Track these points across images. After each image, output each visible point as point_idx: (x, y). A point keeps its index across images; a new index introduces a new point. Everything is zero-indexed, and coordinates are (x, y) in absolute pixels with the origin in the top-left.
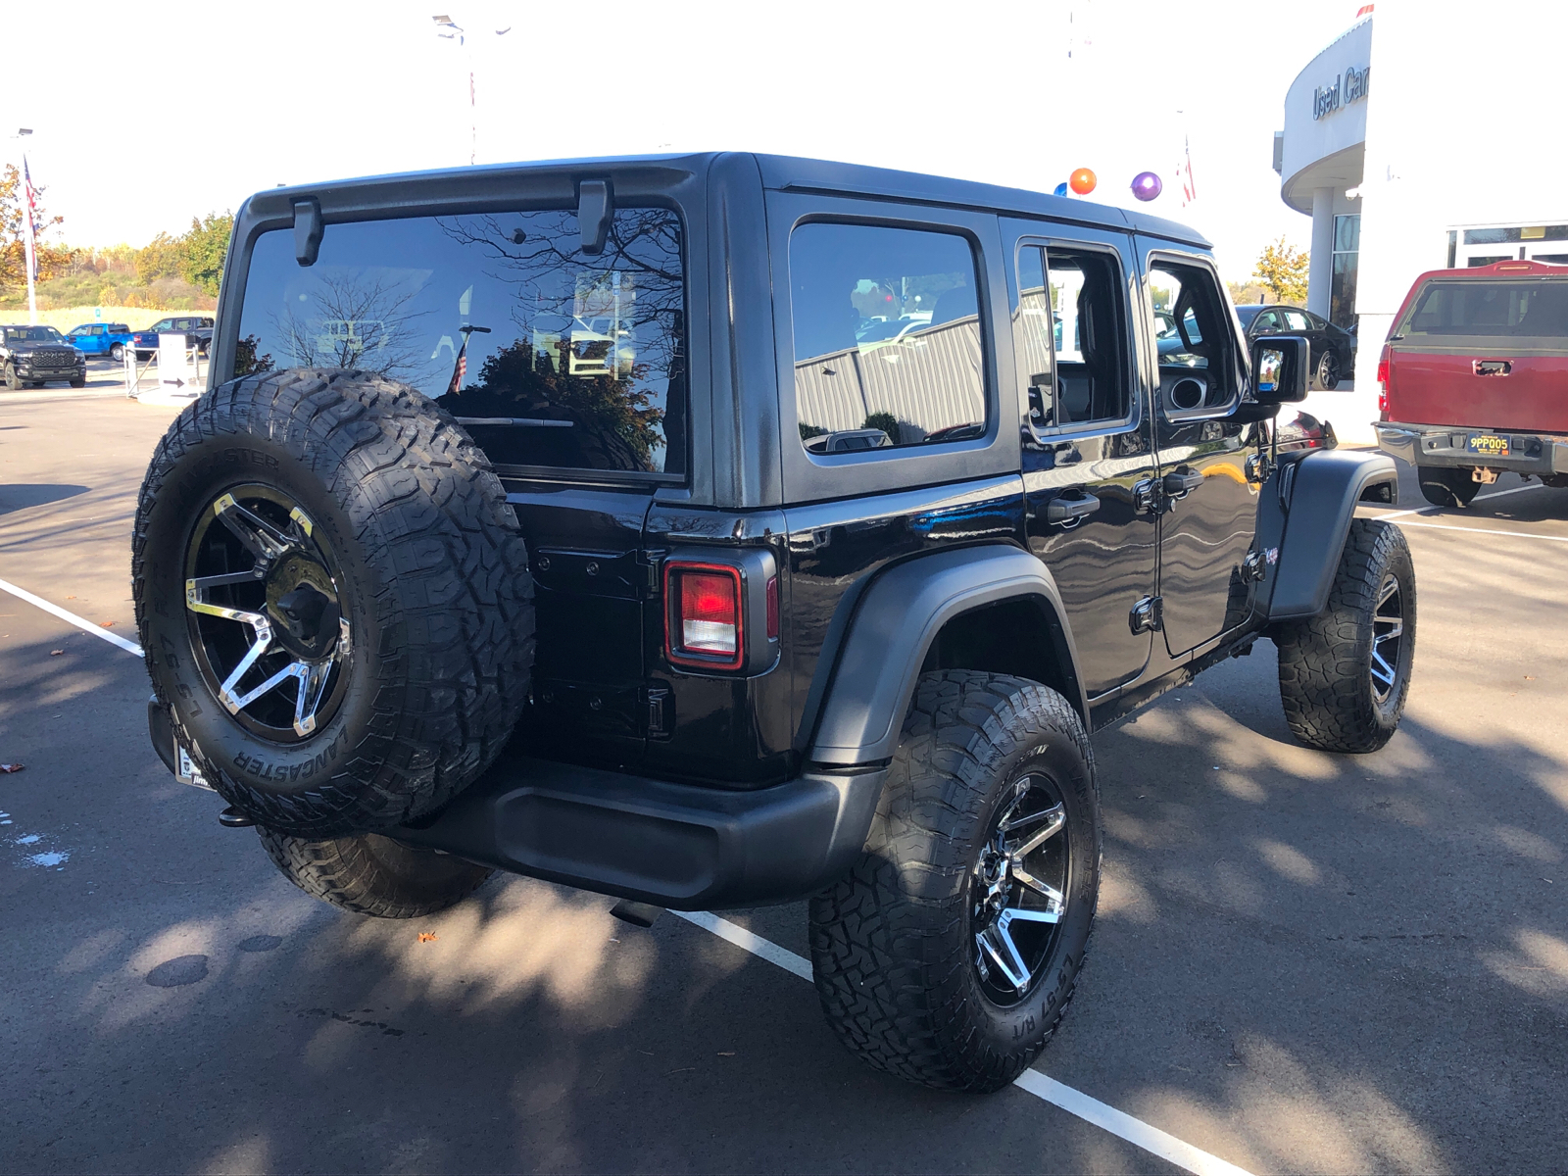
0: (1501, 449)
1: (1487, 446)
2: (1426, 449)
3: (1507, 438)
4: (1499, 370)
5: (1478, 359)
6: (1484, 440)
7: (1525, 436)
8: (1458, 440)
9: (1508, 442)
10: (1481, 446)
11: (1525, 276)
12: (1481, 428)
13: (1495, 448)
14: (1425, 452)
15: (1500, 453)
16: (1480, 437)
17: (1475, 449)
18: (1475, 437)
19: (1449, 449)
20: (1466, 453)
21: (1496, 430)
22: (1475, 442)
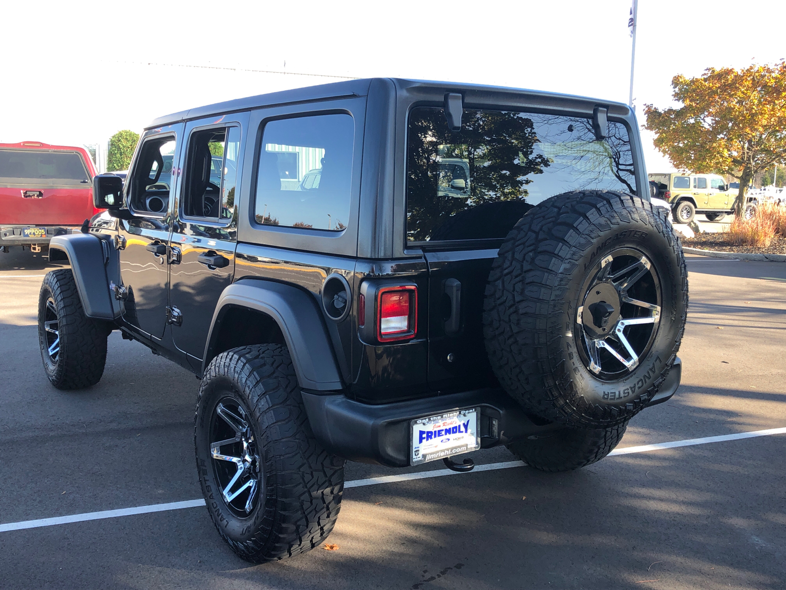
0: (42, 234)
1: (34, 234)
2: (3, 237)
3: (44, 229)
4: (34, 195)
5: (23, 190)
6: (32, 230)
7: (54, 227)
8: (17, 231)
9: (45, 231)
10: (30, 233)
11: (39, 149)
12: (29, 225)
13: (38, 234)
14: (3, 239)
15: (41, 236)
16: (29, 229)
17: (27, 236)
18: (27, 229)
19: (13, 236)
20: (22, 238)
21: (37, 225)
22: (27, 232)
